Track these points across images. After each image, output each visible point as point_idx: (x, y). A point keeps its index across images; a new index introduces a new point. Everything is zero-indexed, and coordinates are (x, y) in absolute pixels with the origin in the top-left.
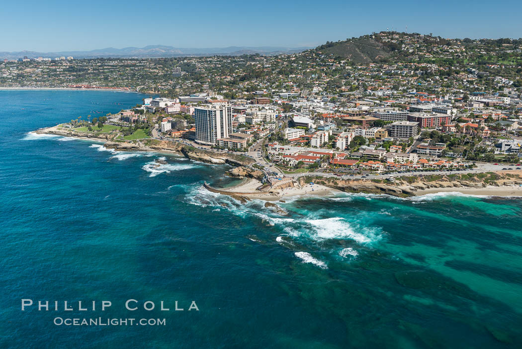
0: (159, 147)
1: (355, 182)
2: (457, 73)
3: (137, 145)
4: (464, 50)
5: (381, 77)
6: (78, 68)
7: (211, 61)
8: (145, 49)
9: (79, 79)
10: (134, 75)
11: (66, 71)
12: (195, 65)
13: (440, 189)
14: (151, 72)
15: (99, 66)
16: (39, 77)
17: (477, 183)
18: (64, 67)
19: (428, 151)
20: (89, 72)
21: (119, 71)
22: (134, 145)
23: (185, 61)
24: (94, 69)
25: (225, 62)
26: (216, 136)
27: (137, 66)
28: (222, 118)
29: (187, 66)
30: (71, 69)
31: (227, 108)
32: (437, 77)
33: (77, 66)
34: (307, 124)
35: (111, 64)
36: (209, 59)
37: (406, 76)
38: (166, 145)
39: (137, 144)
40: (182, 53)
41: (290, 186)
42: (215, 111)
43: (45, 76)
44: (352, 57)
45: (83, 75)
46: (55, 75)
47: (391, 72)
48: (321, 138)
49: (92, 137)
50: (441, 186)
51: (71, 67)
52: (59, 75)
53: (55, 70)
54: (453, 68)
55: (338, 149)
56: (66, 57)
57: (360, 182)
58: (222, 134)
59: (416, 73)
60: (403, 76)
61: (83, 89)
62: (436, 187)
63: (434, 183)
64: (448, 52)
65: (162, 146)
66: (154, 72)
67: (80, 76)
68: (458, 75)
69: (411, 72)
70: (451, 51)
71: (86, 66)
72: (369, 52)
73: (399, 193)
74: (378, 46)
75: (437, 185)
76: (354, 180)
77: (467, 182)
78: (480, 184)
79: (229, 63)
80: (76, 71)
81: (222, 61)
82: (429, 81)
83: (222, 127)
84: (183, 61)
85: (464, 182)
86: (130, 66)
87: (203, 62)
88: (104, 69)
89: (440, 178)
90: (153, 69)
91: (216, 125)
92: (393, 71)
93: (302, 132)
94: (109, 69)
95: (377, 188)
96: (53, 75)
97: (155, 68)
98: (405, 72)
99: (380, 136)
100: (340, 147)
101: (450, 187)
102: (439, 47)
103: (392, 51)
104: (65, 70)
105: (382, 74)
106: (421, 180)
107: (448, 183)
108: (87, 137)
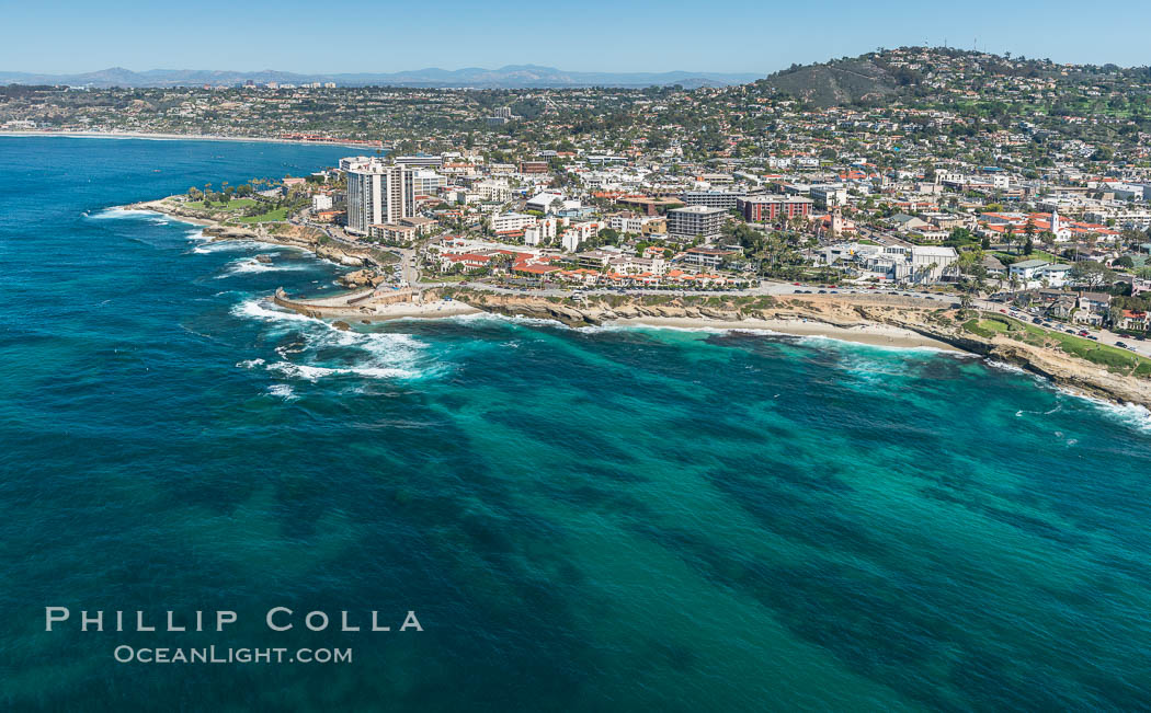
0: (287, 236)
1: (519, 299)
2: (990, 131)
3: (256, 232)
4: (1053, 86)
5: (832, 133)
6: (320, 103)
7: (577, 98)
8: (501, 71)
9: (314, 123)
10: (419, 118)
11: (296, 108)
12: (544, 103)
13: (662, 318)
14: (452, 116)
15: (360, 101)
16: (243, 118)
17: (726, 313)
18: (294, 101)
19: (701, 258)
20: (338, 110)
21: (393, 112)
22: (250, 232)
23: (529, 96)
24: (348, 107)
25: (606, 100)
26: (372, 220)
27: (431, 103)
28: (386, 189)
29: (529, 106)
30: (306, 105)
31: (403, 174)
32: (944, 138)
33: (318, 100)
34: (542, 206)
35: (382, 98)
36: (575, 94)
37: (882, 132)
38: (299, 234)
39: (257, 230)
40: (574, 82)
41: (405, 300)
42: (371, 176)
43: (255, 117)
44: (814, 95)
45: (325, 117)
46: (275, 116)
47: (853, 124)
48: (541, 230)
49: (202, 217)
50: (663, 314)
51: (306, 102)
52: (280, 116)
53: (277, 107)
54: (983, 120)
55: (564, 249)
56: (322, 84)
57: (527, 299)
58: (384, 217)
59: (903, 129)
60: (874, 133)
61: (304, 141)
62: (653, 315)
63: (653, 308)
64: (1018, 89)
65: (292, 236)
66: (460, 115)
67: (317, 117)
68: (990, 135)
69: (891, 126)
70: (1022, 88)
71: (335, 100)
72: (853, 87)
73: (576, 320)
74: (875, 75)
75: (656, 312)
76: (517, 297)
77: (712, 310)
78: (731, 314)
79: (614, 102)
80: (314, 110)
81: (601, 98)
82: (923, 144)
83: (384, 205)
84: (525, 94)
85: (708, 309)
86: (417, 103)
87: (562, 98)
88: (367, 107)
89: (668, 301)
90: (458, 109)
91: (371, 199)
92: (857, 124)
93: (530, 220)
94: (375, 107)
95: (548, 311)
96: (269, 115)
97: (465, 108)
98: (881, 126)
99: (650, 230)
100: (568, 247)
101: (679, 316)
102: (1005, 80)
103: (903, 84)
104: (294, 107)
105: (833, 128)
106: (634, 303)
107: (678, 310)
108: (195, 216)
